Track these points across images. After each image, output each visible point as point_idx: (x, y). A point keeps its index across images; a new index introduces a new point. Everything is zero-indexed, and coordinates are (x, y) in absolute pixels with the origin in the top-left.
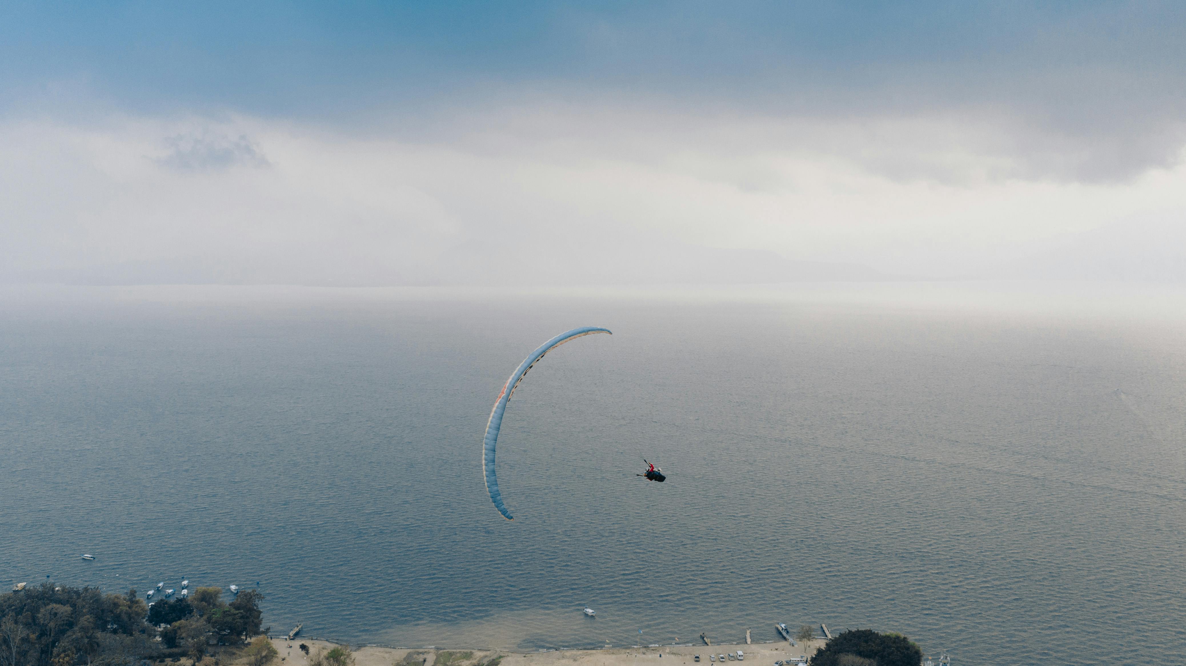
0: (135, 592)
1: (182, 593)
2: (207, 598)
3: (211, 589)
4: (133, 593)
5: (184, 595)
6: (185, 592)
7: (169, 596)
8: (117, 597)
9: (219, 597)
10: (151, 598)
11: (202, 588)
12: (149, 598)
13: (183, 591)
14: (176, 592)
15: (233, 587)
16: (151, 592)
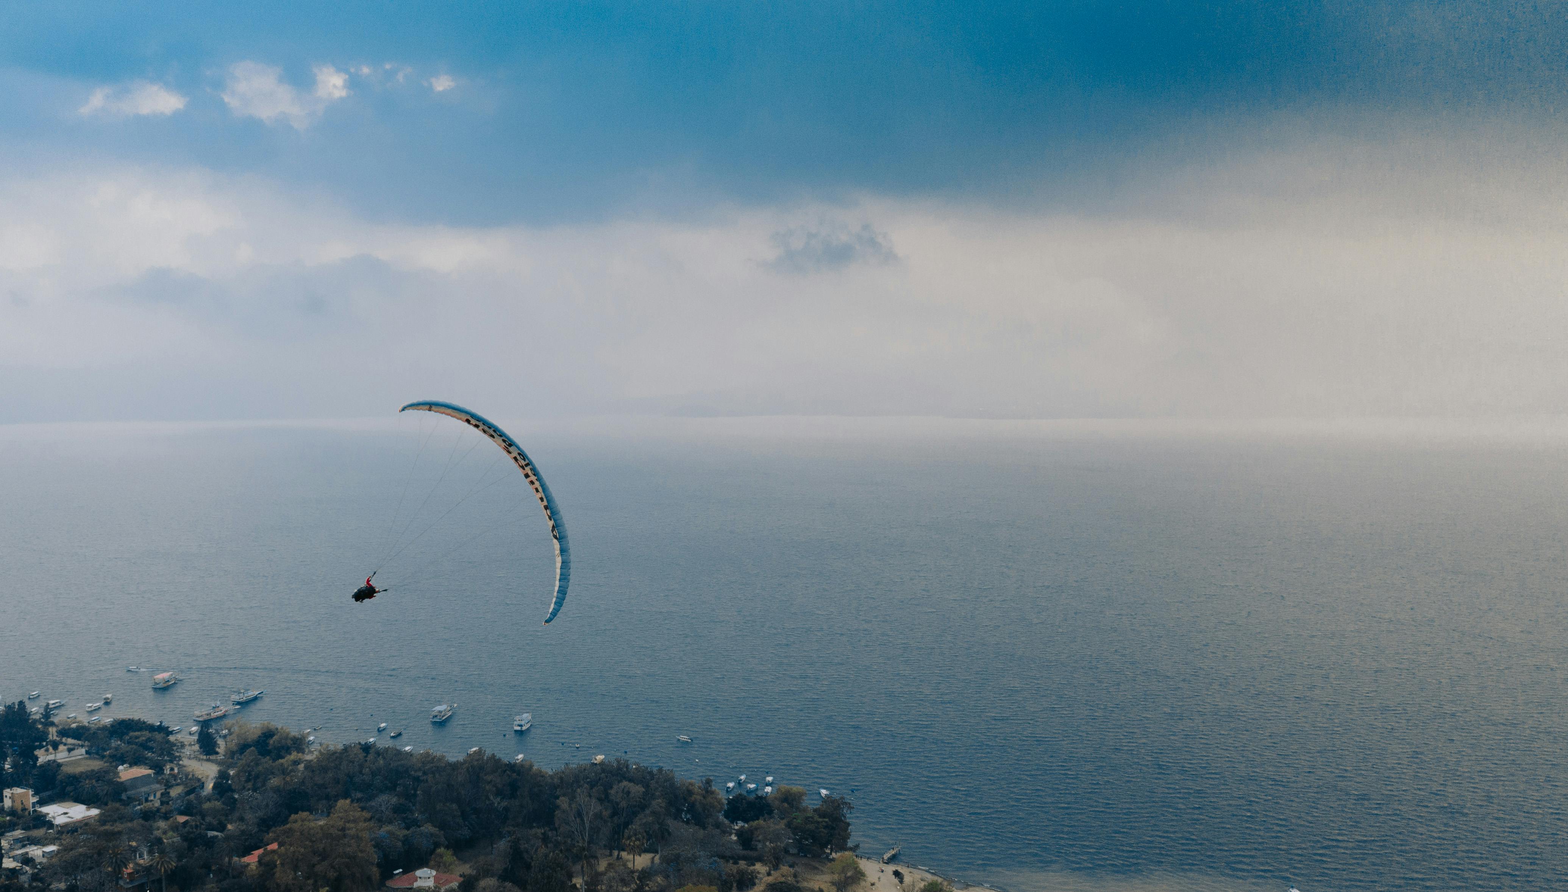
0: (711, 781)
1: (766, 790)
2: (790, 800)
3: (795, 789)
4: (709, 782)
5: (767, 793)
6: (768, 789)
7: (750, 792)
8: (691, 784)
9: (803, 800)
10: (731, 791)
11: (784, 786)
12: (728, 791)
13: (767, 788)
14: (759, 788)
15: (824, 792)
16: (731, 785)
